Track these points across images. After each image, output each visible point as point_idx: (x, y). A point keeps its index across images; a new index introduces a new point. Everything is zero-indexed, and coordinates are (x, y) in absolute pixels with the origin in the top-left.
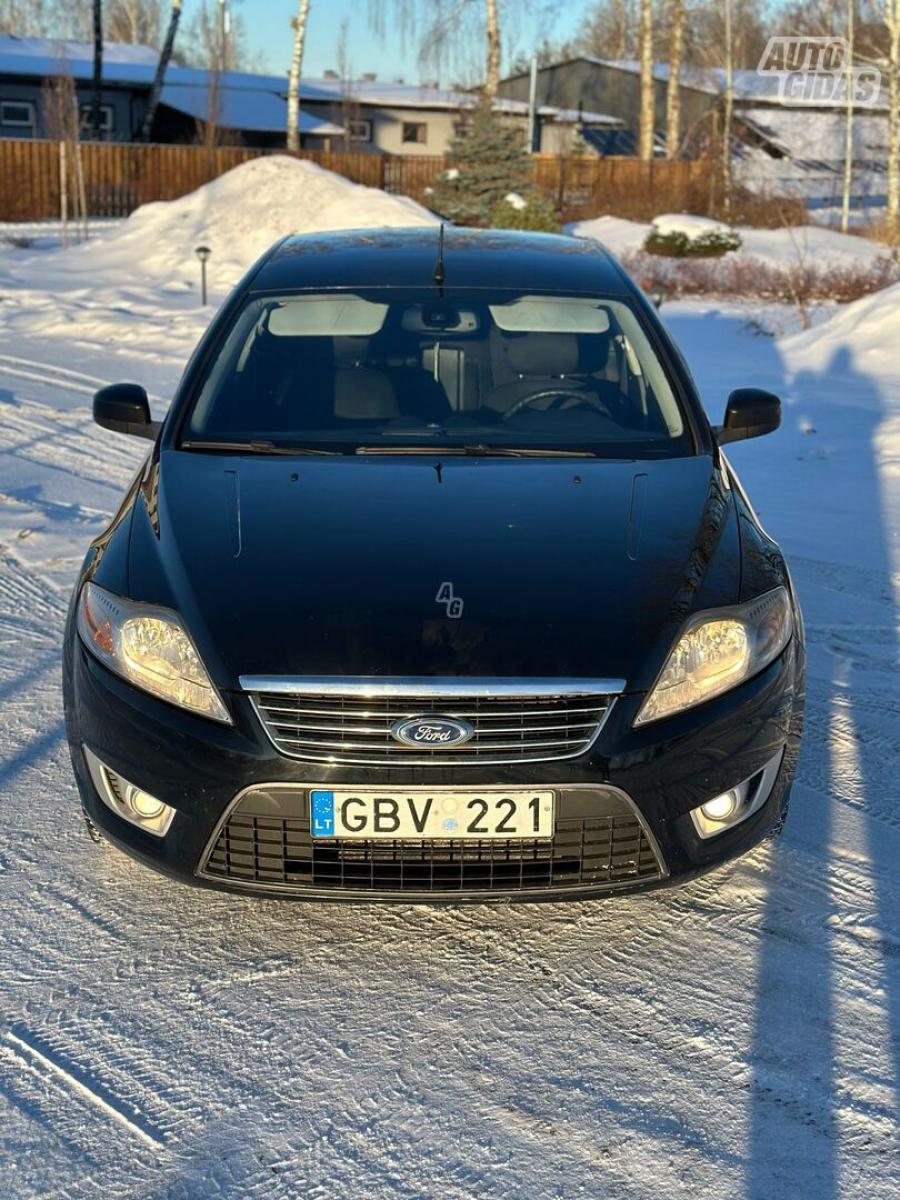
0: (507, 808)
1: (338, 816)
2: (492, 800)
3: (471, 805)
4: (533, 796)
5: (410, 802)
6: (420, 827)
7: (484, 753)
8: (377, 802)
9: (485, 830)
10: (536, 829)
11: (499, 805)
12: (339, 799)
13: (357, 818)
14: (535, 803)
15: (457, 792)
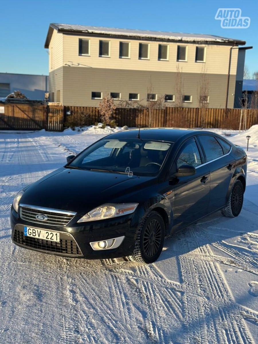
0: (52, 235)
1: (28, 232)
2: (50, 232)
3: (46, 233)
4: (56, 233)
5: (37, 231)
6: (39, 236)
7: (50, 223)
8: (33, 230)
9: (48, 239)
10: (57, 240)
11: (51, 234)
12: (28, 228)
13: (30, 233)
14: (56, 234)
15: (44, 230)
